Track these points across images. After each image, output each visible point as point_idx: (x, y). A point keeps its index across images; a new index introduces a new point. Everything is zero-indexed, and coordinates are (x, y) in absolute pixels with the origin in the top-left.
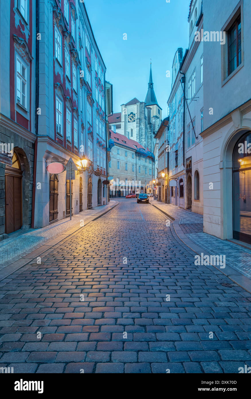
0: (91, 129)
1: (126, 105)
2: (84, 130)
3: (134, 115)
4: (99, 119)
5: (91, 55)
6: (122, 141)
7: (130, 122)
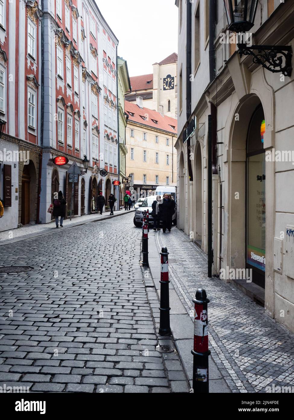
0: (97, 122)
1: (160, 64)
2: (88, 127)
3: (173, 78)
4: (109, 107)
5: (97, 37)
6: (152, 120)
7: (167, 90)
